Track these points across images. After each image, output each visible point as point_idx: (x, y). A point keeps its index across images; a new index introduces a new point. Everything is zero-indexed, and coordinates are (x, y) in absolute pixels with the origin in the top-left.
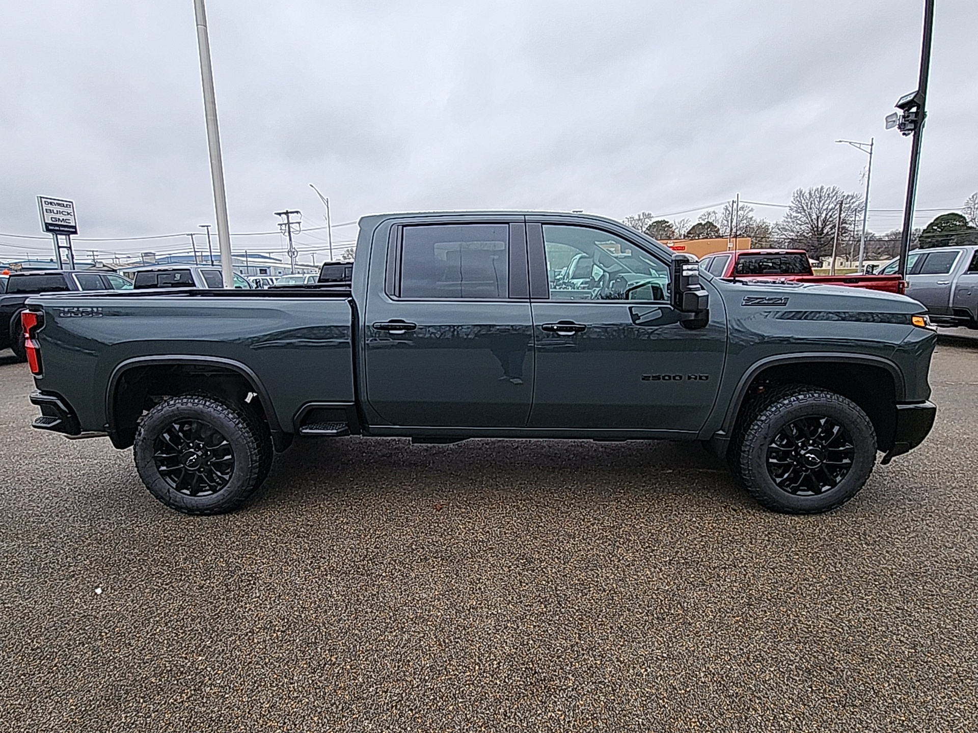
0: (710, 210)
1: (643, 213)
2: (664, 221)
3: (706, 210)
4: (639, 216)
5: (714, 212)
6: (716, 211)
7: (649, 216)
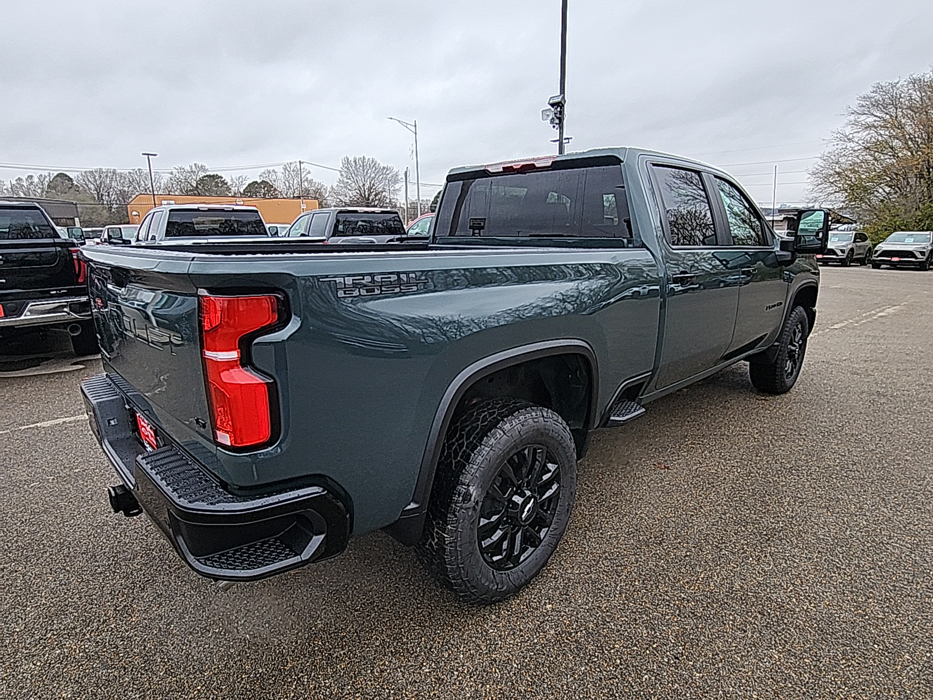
0: (271, 169)
1: (195, 164)
2: (217, 175)
3: (266, 169)
4: (191, 167)
5: (274, 171)
6: (276, 170)
7: (203, 168)
